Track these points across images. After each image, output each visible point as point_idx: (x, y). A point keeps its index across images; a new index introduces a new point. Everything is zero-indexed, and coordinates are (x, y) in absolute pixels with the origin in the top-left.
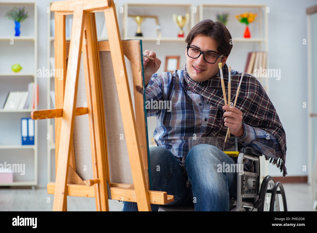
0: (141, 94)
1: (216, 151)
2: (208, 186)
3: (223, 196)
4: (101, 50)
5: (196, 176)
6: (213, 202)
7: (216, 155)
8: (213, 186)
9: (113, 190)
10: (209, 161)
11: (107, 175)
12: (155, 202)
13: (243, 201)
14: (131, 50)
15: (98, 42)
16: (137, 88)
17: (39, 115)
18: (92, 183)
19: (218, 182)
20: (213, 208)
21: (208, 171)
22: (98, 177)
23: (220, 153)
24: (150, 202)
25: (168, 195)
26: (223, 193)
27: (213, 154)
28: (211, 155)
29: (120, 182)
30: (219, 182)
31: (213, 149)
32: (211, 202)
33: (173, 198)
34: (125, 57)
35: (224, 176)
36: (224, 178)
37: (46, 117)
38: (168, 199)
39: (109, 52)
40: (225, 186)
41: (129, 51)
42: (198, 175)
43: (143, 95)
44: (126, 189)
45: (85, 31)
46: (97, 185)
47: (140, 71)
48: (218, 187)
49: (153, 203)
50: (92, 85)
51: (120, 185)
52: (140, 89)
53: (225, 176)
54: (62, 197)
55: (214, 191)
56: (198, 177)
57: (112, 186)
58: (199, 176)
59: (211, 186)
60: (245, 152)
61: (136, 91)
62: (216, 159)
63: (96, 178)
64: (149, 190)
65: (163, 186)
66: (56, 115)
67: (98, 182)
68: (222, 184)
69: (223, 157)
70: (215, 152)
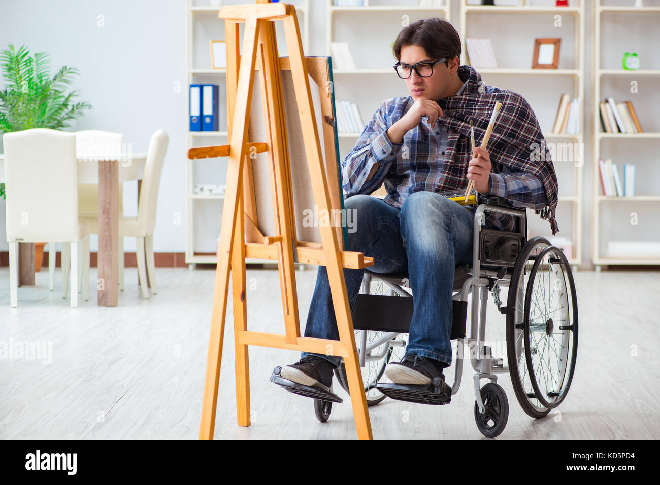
0: (331, 126)
1: (439, 201)
2: (423, 246)
3: (443, 260)
4: (282, 69)
5: (408, 232)
6: (428, 267)
7: (438, 206)
8: (429, 247)
9: (300, 250)
10: (426, 213)
11: (292, 231)
12: (348, 266)
13: (481, 269)
14: (318, 69)
15: (279, 58)
16: (326, 119)
17: (197, 153)
18: (272, 241)
19: (437, 241)
20: (428, 275)
21: (424, 226)
22: (280, 234)
23: (444, 204)
24: (343, 266)
25: (365, 257)
26: (444, 257)
27: (433, 205)
28: (430, 205)
29: (311, 241)
30: (439, 242)
31: (435, 198)
32: (426, 267)
33: (372, 261)
34: (310, 78)
35: (446, 234)
36: (447, 237)
37: (207, 156)
38: (365, 262)
39: (291, 71)
40: (447, 247)
41: (316, 71)
42: (412, 231)
43: (334, 127)
44: (316, 249)
45: (262, 45)
46: (279, 243)
47: (328, 97)
48: (436, 248)
49: (347, 267)
50: (270, 115)
51: (310, 244)
52: (330, 120)
53: (449, 234)
54: (228, 256)
55: (430, 254)
56: (411, 235)
57: (300, 245)
58: (413, 233)
59: (427, 246)
60: (488, 203)
61: (325, 122)
62: (436, 211)
63: (278, 234)
64: (343, 250)
65: (368, 246)
66: (221, 154)
67: (280, 239)
68: (442, 244)
69: (450, 209)
70: (437, 202)
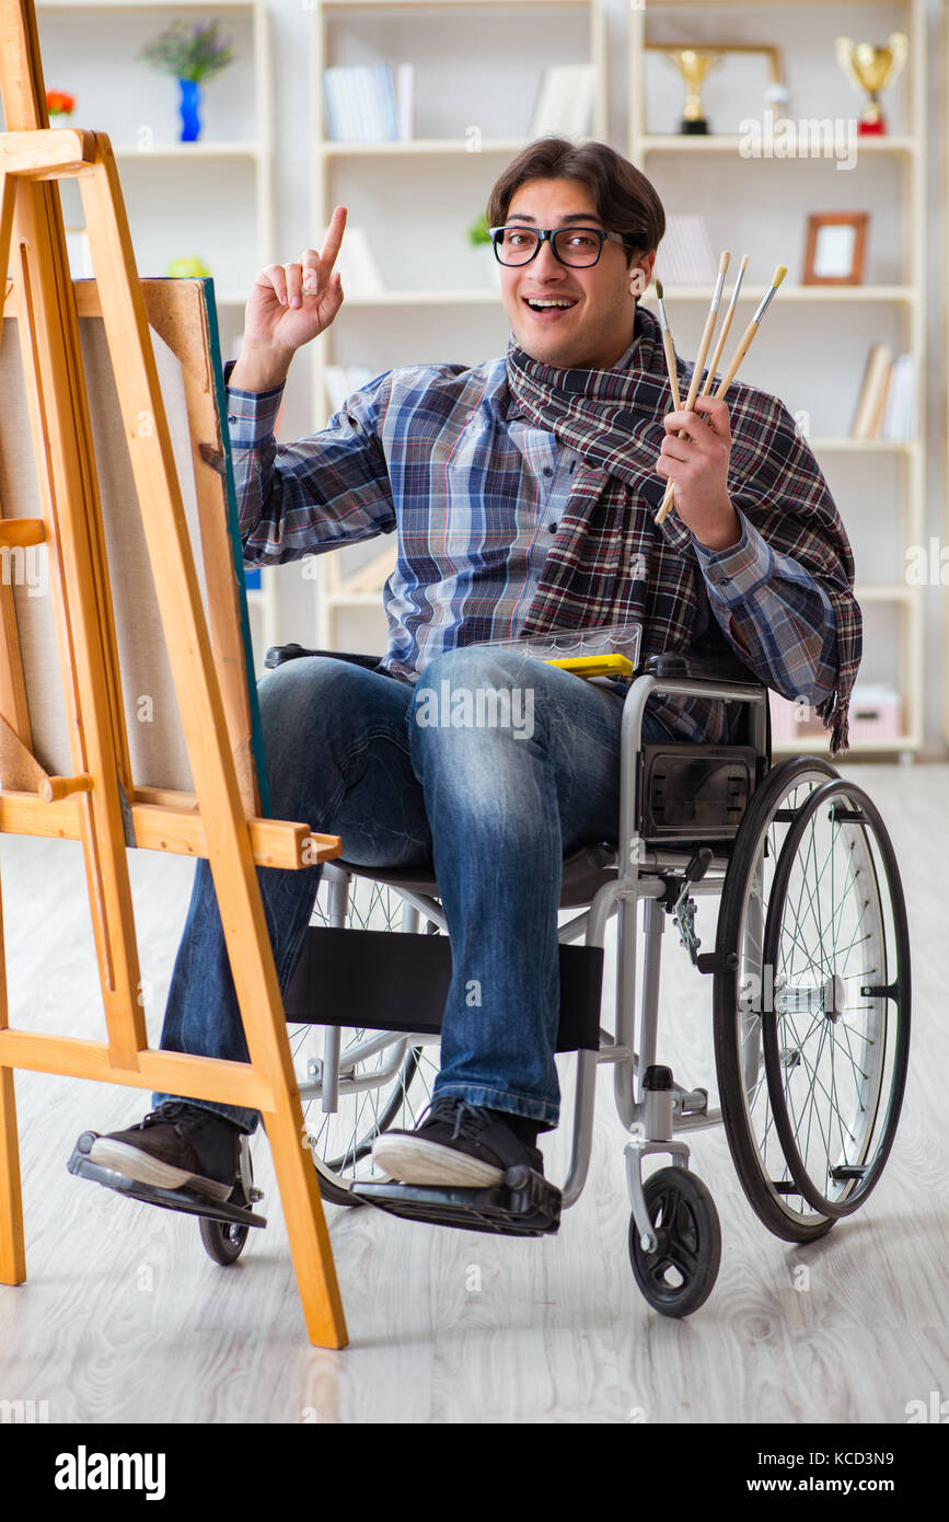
0: (215, 472)
2: (471, 801)
5: (431, 762)
6: (488, 859)
8: (489, 801)
9: (141, 813)
11: (119, 760)
12: (270, 860)
14: (177, 314)
15: (72, 283)
16: (203, 453)
18: (65, 789)
19: (509, 786)
21: (472, 745)
22: (86, 769)
24: (254, 859)
26: (531, 828)
27: (499, 685)
28: (490, 686)
29: (171, 787)
30: (515, 788)
32: (481, 860)
34: (155, 338)
35: (535, 765)
36: (537, 772)
38: (315, 847)
39: (101, 319)
40: (540, 801)
42: (439, 760)
43: (223, 475)
44: (184, 810)
45: (22, 246)
46: (84, 795)
47: (207, 391)
48: (508, 805)
51: (168, 797)
52: (213, 455)
53: (542, 764)
55: (492, 822)
56: (437, 769)
57: (141, 798)
59: (483, 800)
60: (659, 673)
61: (199, 460)
63: (81, 771)
64: (256, 815)
67: (87, 785)
68: (524, 793)
70: (509, 676)
